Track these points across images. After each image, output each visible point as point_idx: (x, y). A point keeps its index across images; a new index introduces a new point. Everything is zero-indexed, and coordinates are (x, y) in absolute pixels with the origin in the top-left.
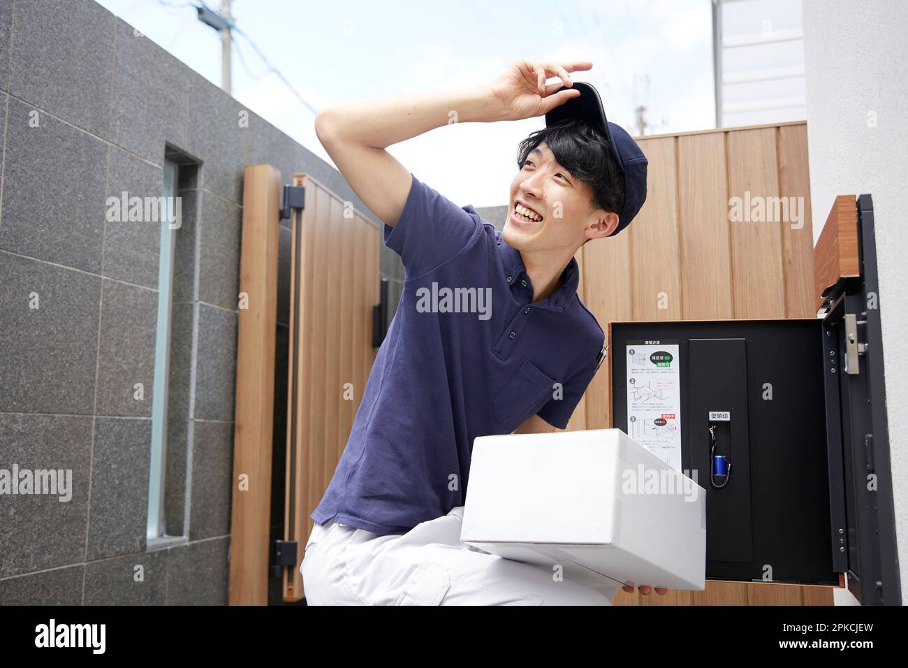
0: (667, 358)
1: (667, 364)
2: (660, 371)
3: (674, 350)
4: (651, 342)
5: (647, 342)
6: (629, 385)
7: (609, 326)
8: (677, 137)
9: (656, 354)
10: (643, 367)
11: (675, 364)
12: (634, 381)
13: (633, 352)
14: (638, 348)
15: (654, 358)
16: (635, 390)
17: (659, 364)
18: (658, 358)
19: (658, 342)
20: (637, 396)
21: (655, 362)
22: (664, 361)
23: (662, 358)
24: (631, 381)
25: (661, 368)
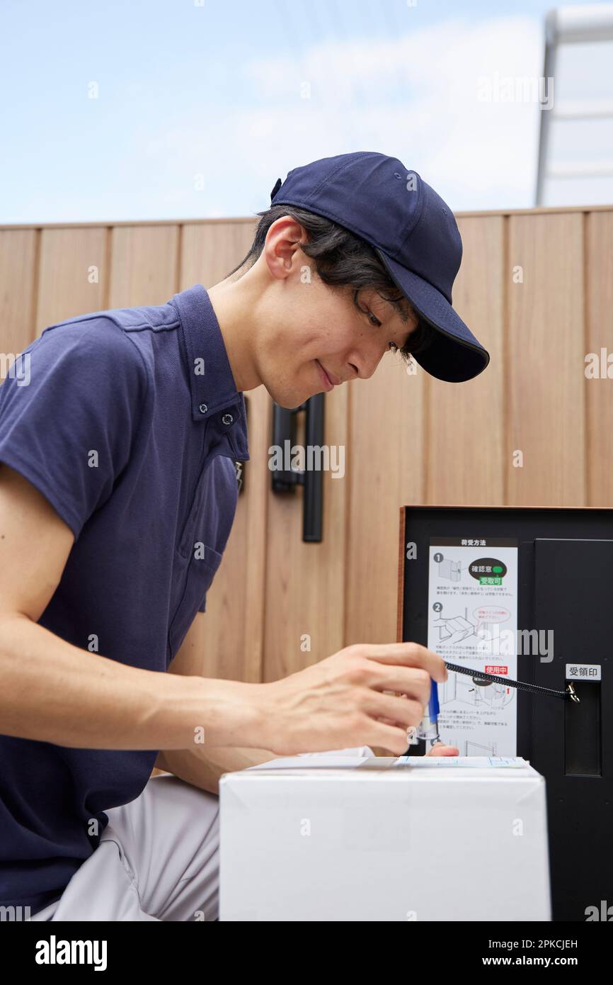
0: (498, 569)
1: (497, 579)
2: (484, 592)
3: (509, 556)
4: (471, 542)
5: (464, 542)
6: (432, 615)
7: (401, 512)
8: (507, 216)
9: (478, 563)
10: (456, 585)
11: (511, 581)
12: (441, 608)
13: (439, 558)
14: (449, 553)
15: (475, 569)
16: (441, 623)
17: (484, 579)
18: (482, 569)
19: (483, 542)
20: (445, 634)
21: (476, 575)
22: (492, 575)
23: (489, 569)
24: (435, 607)
25: (488, 585)
